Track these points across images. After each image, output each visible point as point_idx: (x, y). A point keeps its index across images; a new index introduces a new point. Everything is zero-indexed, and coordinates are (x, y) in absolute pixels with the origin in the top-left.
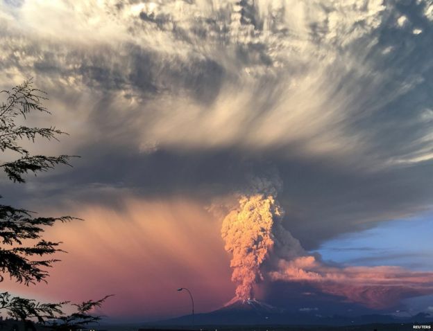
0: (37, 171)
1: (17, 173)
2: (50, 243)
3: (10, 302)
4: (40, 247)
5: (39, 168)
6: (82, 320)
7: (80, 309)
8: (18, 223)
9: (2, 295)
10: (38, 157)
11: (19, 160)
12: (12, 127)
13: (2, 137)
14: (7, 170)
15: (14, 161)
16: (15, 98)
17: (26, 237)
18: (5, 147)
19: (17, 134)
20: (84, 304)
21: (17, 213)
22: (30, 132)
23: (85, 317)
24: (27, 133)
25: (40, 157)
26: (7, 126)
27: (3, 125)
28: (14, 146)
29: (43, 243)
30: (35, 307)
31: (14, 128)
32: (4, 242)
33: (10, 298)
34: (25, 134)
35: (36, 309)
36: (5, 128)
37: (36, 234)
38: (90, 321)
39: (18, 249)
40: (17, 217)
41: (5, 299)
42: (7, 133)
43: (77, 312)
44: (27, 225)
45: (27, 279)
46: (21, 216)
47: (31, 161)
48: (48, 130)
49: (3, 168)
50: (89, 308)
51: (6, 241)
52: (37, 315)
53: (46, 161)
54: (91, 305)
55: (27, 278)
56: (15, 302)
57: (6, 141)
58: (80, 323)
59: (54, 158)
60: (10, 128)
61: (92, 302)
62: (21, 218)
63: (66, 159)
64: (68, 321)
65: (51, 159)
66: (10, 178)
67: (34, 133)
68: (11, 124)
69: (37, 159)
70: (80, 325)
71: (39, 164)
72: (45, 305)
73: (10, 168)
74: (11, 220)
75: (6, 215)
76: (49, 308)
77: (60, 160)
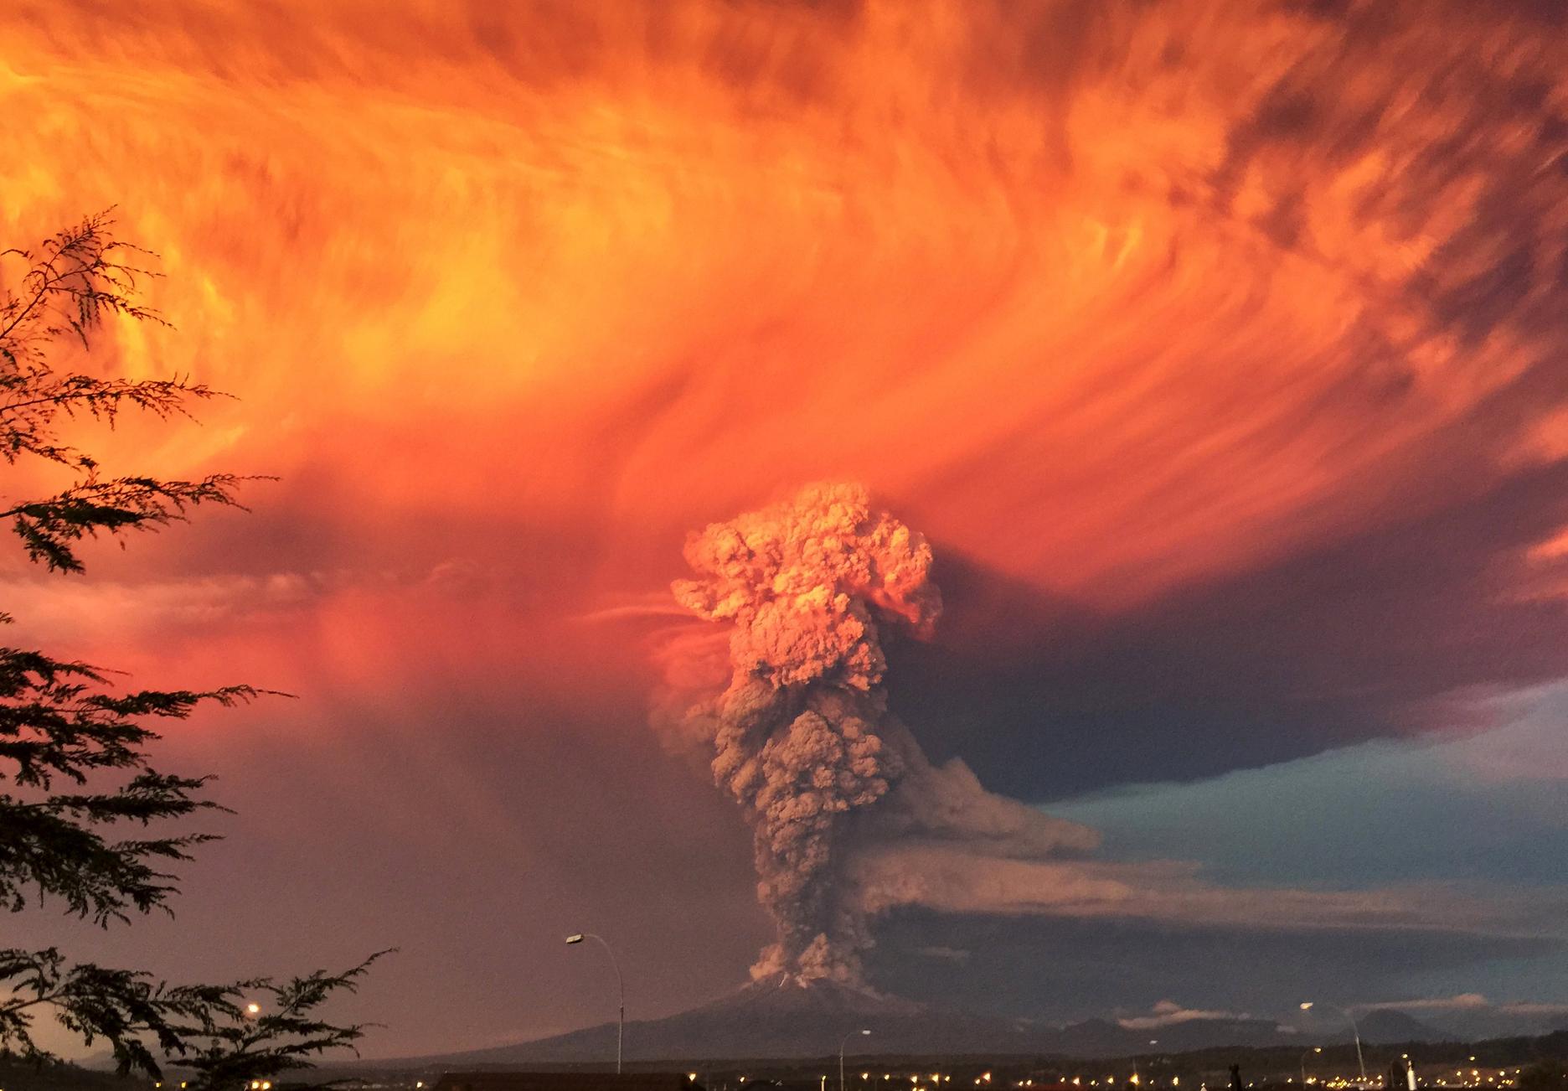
0: (127, 529)
1: (57, 538)
2: (173, 781)
3: (62, 982)
4: (141, 793)
5: (132, 518)
6: (297, 1039)
7: (284, 1002)
8: (68, 711)
9: (38, 959)
10: (128, 482)
11: (65, 495)
12: (39, 376)
13: (7, 414)
14: (22, 528)
15: (48, 497)
16: (51, 276)
17: (96, 759)
18: (16, 446)
19: (57, 400)
20: (299, 985)
21: (62, 678)
22: (102, 395)
23: (306, 1029)
24: (90, 397)
25: (139, 481)
26: (24, 373)
27: (10, 370)
28: (47, 443)
29: (151, 781)
30: (151, 997)
31: (48, 381)
32: (20, 778)
33: (63, 969)
34: (84, 400)
35: (155, 1003)
36: (18, 380)
37: (132, 747)
38: (328, 1043)
39: (64, 800)
40: (64, 692)
41: (47, 970)
42: (25, 400)
43: (276, 1011)
44: (101, 716)
45: (101, 905)
46: (78, 689)
47: (107, 496)
48: (165, 386)
49: (12, 521)
50: (315, 998)
51: (28, 774)
52: (156, 1025)
53: (158, 497)
54: (321, 988)
55: (104, 902)
56: (81, 981)
57: (21, 426)
58: (292, 1049)
59: (187, 484)
60: (32, 382)
61: (324, 977)
62: (81, 695)
63: (227, 489)
64: (247, 1043)
65: (177, 491)
66: (34, 555)
67: (117, 396)
68: (38, 368)
69: (127, 488)
70: (296, 1056)
71: (134, 508)
72: (184, 991)
73: (33, 521)
74: (46, 702)
75: (25, 682)
76: (199, 1002)
77: (205, 491)
